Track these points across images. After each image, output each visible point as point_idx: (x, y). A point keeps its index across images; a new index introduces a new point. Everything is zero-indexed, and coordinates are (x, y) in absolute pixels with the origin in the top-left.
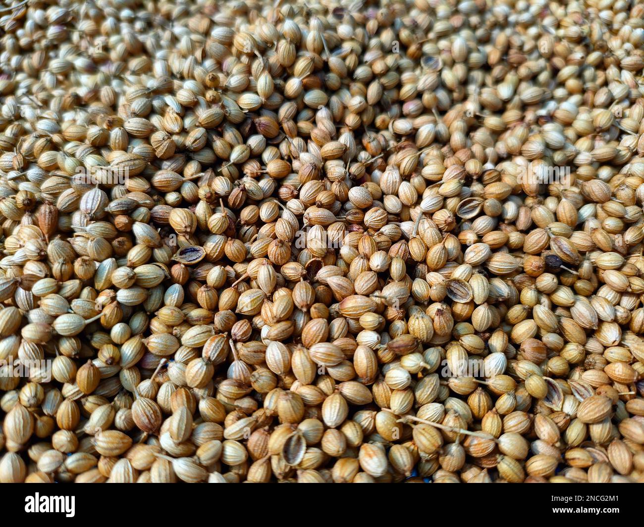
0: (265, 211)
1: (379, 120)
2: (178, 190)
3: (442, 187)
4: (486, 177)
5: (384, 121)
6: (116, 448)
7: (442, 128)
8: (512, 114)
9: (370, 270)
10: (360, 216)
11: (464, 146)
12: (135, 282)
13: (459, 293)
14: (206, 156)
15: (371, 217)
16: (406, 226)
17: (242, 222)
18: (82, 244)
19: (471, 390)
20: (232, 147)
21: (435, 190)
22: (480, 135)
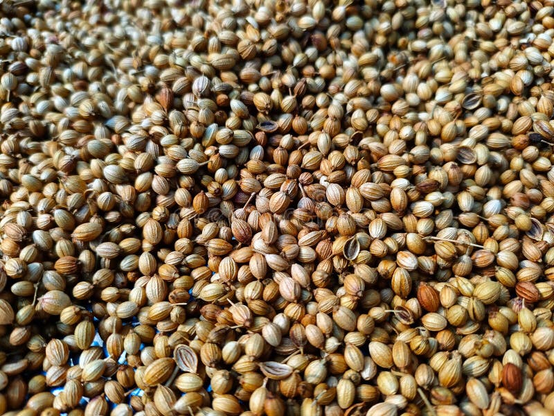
0: (320, 100)
1: (401, 41)
2: (257, 82)
3: (451, 86)
4: (483, 82)
5: (404, 42)
6: (223, 249)
7: (448, 48)
8: (500, 42)
9: (400, 138)
10: (389, 107)
11: (465, 61)
12: (232, 140)
13: (466, 157)
14: (277, 60)
15: (397, 107)
16: (422, 116)
17: (304, 107)
18: (193, 115)
19: (476, 223)
20: (294, 55)
21: (446, 88)
22: (477, 54)
